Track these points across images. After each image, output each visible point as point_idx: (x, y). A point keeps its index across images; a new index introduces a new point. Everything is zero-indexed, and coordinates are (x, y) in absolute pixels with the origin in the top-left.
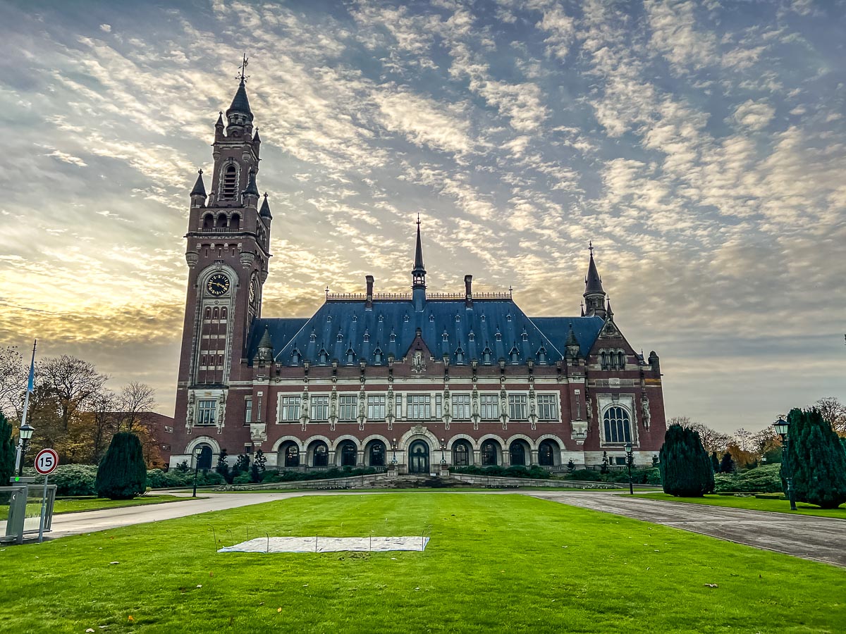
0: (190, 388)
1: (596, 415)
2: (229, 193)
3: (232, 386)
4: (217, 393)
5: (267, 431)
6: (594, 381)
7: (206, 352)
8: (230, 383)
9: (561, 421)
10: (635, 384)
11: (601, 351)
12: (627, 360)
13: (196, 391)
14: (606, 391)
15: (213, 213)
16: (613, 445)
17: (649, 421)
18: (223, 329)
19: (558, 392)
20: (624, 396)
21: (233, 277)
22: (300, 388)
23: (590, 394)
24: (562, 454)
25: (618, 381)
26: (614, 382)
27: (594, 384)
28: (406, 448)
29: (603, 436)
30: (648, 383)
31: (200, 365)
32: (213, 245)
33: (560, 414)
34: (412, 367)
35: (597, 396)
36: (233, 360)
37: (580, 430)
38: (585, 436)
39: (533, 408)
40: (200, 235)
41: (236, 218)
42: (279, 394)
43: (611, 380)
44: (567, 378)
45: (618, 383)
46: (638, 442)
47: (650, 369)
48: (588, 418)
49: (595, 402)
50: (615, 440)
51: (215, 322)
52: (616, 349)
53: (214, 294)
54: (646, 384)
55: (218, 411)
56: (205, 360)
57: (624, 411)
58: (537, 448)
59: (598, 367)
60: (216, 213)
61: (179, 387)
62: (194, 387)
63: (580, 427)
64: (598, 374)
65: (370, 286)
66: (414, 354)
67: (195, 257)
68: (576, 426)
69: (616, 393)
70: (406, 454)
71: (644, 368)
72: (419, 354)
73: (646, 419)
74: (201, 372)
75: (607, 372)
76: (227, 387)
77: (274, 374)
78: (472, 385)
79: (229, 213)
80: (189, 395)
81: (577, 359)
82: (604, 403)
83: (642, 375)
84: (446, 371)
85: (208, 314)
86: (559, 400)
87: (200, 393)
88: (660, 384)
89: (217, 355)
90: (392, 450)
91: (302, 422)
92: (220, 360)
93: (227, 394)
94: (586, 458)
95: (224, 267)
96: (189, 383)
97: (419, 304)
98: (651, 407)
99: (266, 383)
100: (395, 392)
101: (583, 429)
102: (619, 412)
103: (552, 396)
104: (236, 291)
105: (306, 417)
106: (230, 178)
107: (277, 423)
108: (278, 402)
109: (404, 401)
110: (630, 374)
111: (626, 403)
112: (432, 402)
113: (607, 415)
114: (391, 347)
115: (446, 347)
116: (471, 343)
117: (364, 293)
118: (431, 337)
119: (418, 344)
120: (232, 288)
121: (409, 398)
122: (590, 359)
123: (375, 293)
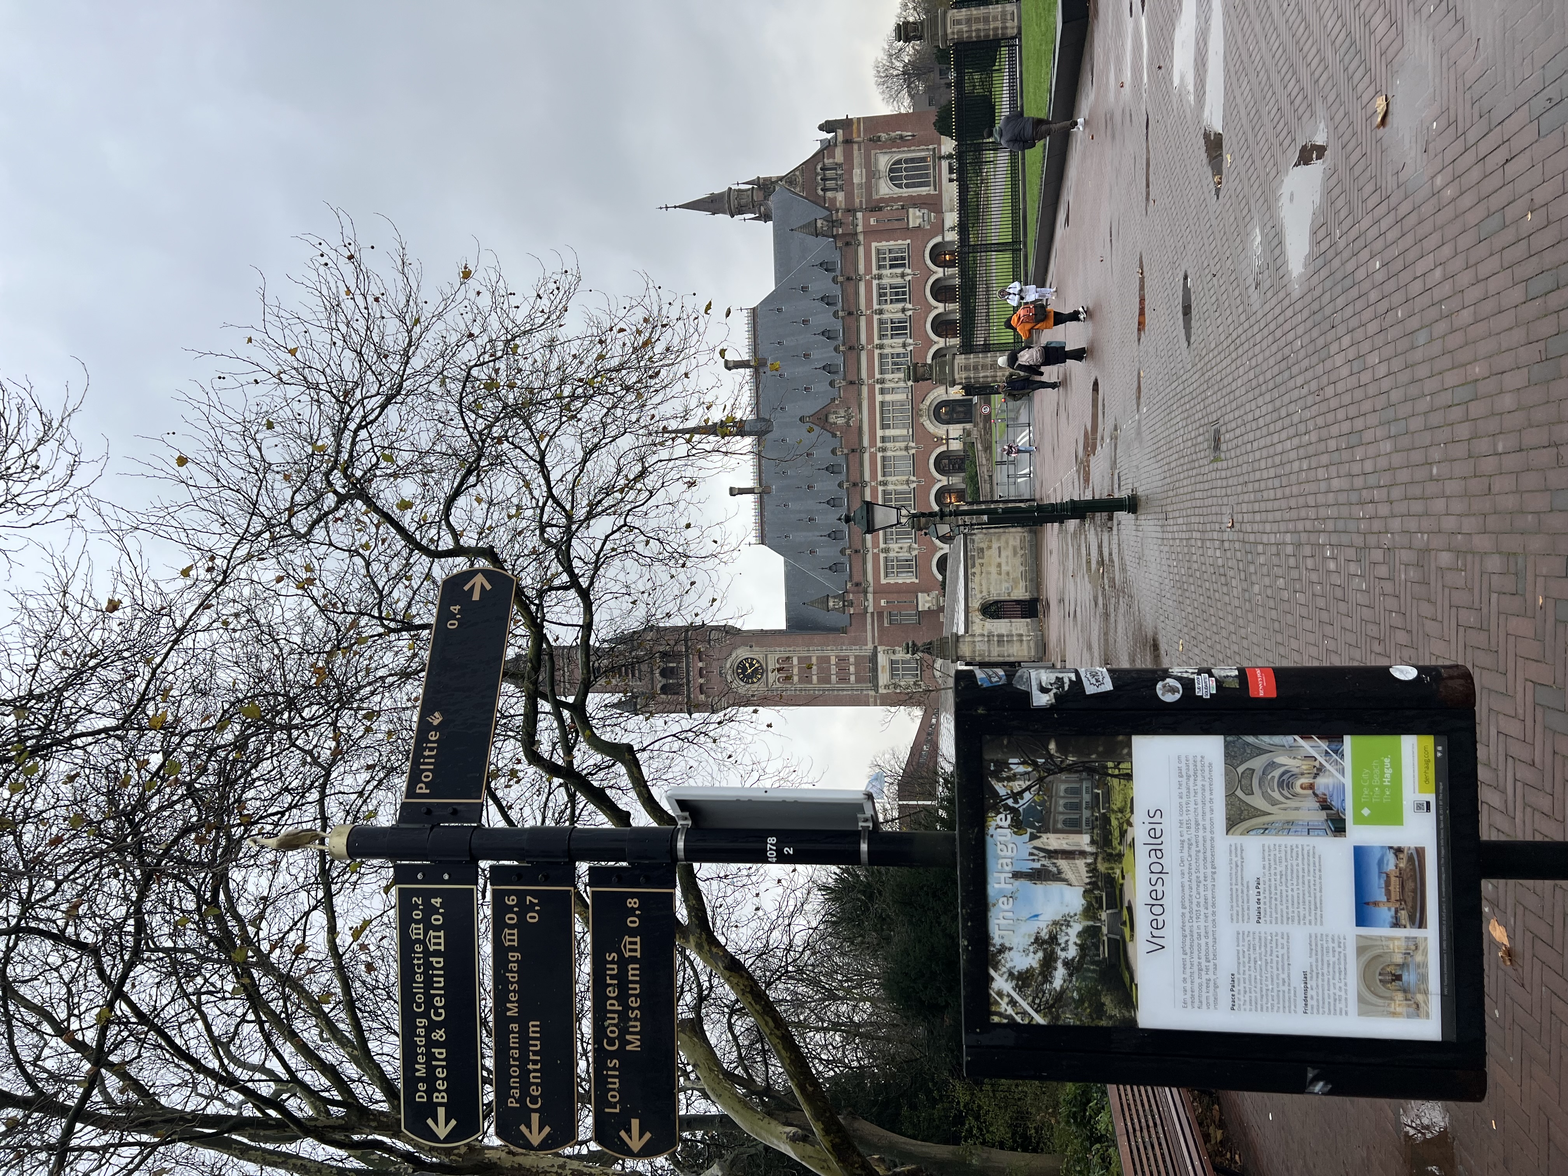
0: (877, 692)
1: (900, 198)
2: (627, 670)
3: (873, 642)
4: (883, 660)
5: (927, 591)
6: (857, 201)
7: (833, 677)
8: (870, 646)
9: (909, 241)
10: (859, 150)
11: (821, 193)
12: (831, 160)
13: (881, 683)
14: (869, 187)
15: (659, 686)
16: (935, 177)
17: (905, 134)
18: (804, 661)
19: (874, 245)
20: (876, 164)
21: (741, 653)
22: (876, 557)
23: (875, 208)
24: (947, 239)
25: (857, 171)
26: (858, 176)
27: (861, 202)
28: (945, 427)
29: (923, 190)
30: (856, 134)
31: (849, 683)
32: (701, 681)
33: (900, 242)
34: (847, 423)
35: (875, 197)
36: (843, 644)
37: (919, 217)
38: (926, 211)
39: (892, 276)
40: (688, 697)
42: (883, 581)
43: (856, 180)
44: (856, 234)
45: (859, 171)
46: (931, 147)
47: (840, 132)
48: (903, 207)
49: (882, 200)
50: (927, 175)
51: (796, 671)
52: (817, 174)
53: (762, 674)
54: (859, 136)
55: (904, 655)
56: (844, 679)
57: (894, 164)
58: (941, 270)
60: (659, 681)
61: (876, 705)
62: (876, 687)
63: (915, 217)
64: (849, 197)
65: (743, 491)
66: (831, 424)
67: (716, 703)
68: (914, 222)
69: (872, 174)
70: (951, 427)
71: (840, 138)
72: (832, 418)
73: (901, 137)
74: (857, 681)
75: (846, 185)
76: (876, 647)
77: (860, 588)
78: (868, 351)
80: (885, 691)
81: (833, 222)
82: (885, 189)
83: (848, 142)
84: (852, 383)
85: (787, 681)
86: (884, 243)
87: (884, 678)
88: (859, 119)
89: (837, 664)
90: (947, 443)
91: (914, 553)
92: (842, 660)
93: (884, 648)
94: (952, 210)
95: (728, 666)
96: (872, 693)
97: (762, 428)
98: (889, 130)
99: (870, 596)
100: (879, 444)
101: (918, 213)
102: (894, 171)
103: (878, 251)
104: (757, 649)
105: (910, 547)
107: (917, 581)
108: (892, 582)
109: (889, 433)
110: (848, 156)
111: (884, 161)
112: (888, 398)
113: (899, 186)
114: (822, 455)
115: (821, 387)
116: (815, 354)
117: (750, 498)
118: (811, 407)
119: (821, 419)
120: (756, 654)
121: (884, 427)
122: (832, 208)
123: (750, 484)
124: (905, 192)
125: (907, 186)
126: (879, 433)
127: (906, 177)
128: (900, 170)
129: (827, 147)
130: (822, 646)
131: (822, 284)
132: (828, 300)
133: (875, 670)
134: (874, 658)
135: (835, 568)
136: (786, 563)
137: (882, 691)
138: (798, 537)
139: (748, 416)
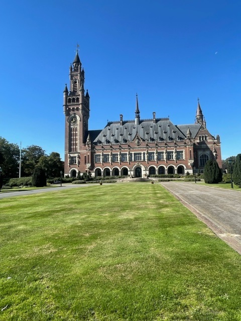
1: (197, 157)
2: (75, 90)
3: (80, 152)
7: (72, 142)
9: (185, 160)
10: (211, 146)
11: (199, 136)
12: (208, 138)
14: (201, 149)
15: (71, 98)
19: (184, 150)
20: (207, 150)
23: (195, 150)
24: (185, 170)
26: (204, 146)
28: (134, 170)
29: (199, 164)
32: (71, 108)
33: (185, 157)
34: (135, 144)
36: (80, 144)
38: (193, 164)
40: (67, 105)
41: (78, 98)
42: (94, 154)
44: (187, 145)
49: (197, 152)
50: (203, 165)
51: (74, 132)
53: (73, 124)
57: (207, 156)
58: (177, 168)
59: (198, 142)
64: (198, 144)
66: (136, 140)
67: (67, 112)
69: (204, 149)
74: (71, 148)
75: (201, 142)
77: (92, 148)
78: (155, 149)
79: (76, 97)
81: (190, 139)
82: (200, 153)
83: (214, 143)
84: (147, 145)
85: (72, 130)
86: (184, 153)
88: (220, 146)
89: (75, 143)
90: (130, 171)
93: (79, 155)
94: (193, 171)
95: (75, 115)
99: (90, 151)
100: (130, 152)
105: (103, 161)
106: (75, 86)
107: (94, 163)
109: (133, 155)
112: (142, 155)
113: (201, 157)
114: (129, 138)
115: (146, 137)
116: (155, 135)
118: (141, 134)
119: (137, 137)
120: (78, 122)
121: (135, 154)
122: (195, 139)
124: (199, 159)
125: (201, 160)
126: (133, 153)
127: (203, 159)
128: (205, 157)
129: (212, 137)
130: (80, 139)
131: (174, 137)
133: (74, 153)
134: (77, 152)
137: (68, 154)
139: (141, 119)
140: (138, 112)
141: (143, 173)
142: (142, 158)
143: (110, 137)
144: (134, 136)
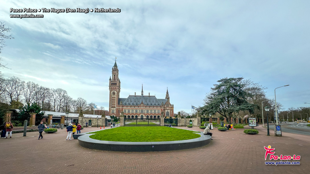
2: (115, 79)
3: (117, 108)
4: (115, 109)
9: (160, 113)
10: (170, 109)
14: (166, 109)
18: (115, 100)
21: (116, 93)
22: (126, 108)
23: (164, 110)
26: (168, 108)
30: (172, 108)
32: (113, 88)
34: (141, 106)
39: (157, 112)
40: (111, 86)
41: (116, 84)
42: (123, 109)
44: (162, 108)
46: (170, 116)
48: (164, 113)
52: (168, 104)
53: (113, 95)
55: (115, 111)
56: (112, 104)
58: (157, 117)
59: (166, 106)
60: (113, 83)
64: (166, 107)
65: (135, 94)
67: (110, 89)
69: (168, 110)
77: (123, 107)
78: (149, 109)
79: (115, 83)
81: (163, 105)
82: (166, 111)
83: (171, 107)
84: (146, 107)
85: (113, 98)
87: (112, 109)
90: (139, 117)
91: (126, 113)
92: (115, 104)
95: (115, 91)
96: (111, 107)
97: (142, 97)
98: (172, 112)
103: (159, 110)
106: (115, 77)
109: (140, 110)
110: (170, 107)
111: (169, 111)
112: (144, 111)
114: (138, 103)
115: (146, 103)
116: (149, 103)
117: (134, 95)
118: (144, 102)
119: (142, 103)
120: (116, 94)
121: (141, 110)
122: (165, 105)
123: (136, 95)
126: (140, 109)
127: (167, 113)
129: (171, 105)
130: (117, 102)
131: (157, 104)
132: (155, 104)
133: (113, 108)
134: (115, 108)
135: (125, 104)
136: (126, 98)
137: (111, 109)
138: (129, 100)
139: (144, 95)
140: (142, 92)
141: (144, 118)
142: (144, 112)
143: (130, 102)
144: (141, 102)
